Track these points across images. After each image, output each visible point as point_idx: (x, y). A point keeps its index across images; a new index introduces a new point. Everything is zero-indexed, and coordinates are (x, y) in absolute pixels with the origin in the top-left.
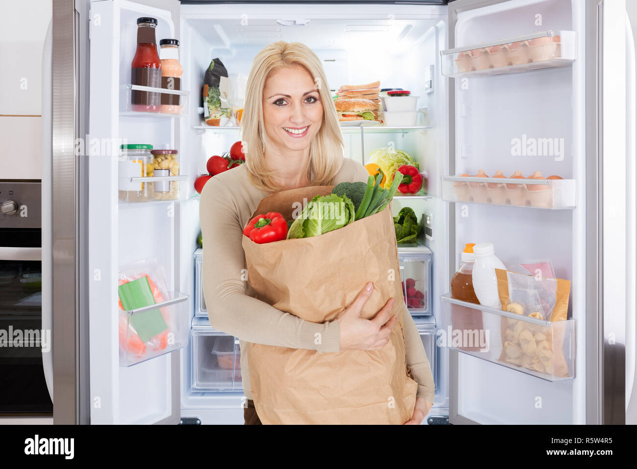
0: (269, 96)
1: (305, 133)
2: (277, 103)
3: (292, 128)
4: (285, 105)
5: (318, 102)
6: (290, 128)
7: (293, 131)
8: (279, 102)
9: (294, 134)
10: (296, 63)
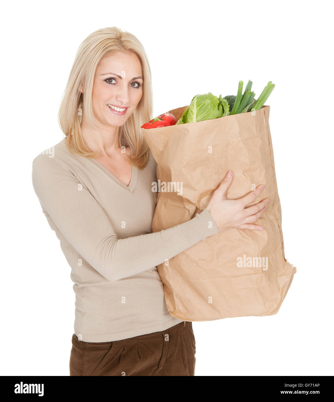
0: (102, 74)
1: (124, 112)
2: (107, 81)
3: (115, 106)
4: (114, 84)
5: (141, 88)
6: (112, 105)
7: (116, 108)
8: (109, 80)
9: (116, 111)
10: (132, 51)
